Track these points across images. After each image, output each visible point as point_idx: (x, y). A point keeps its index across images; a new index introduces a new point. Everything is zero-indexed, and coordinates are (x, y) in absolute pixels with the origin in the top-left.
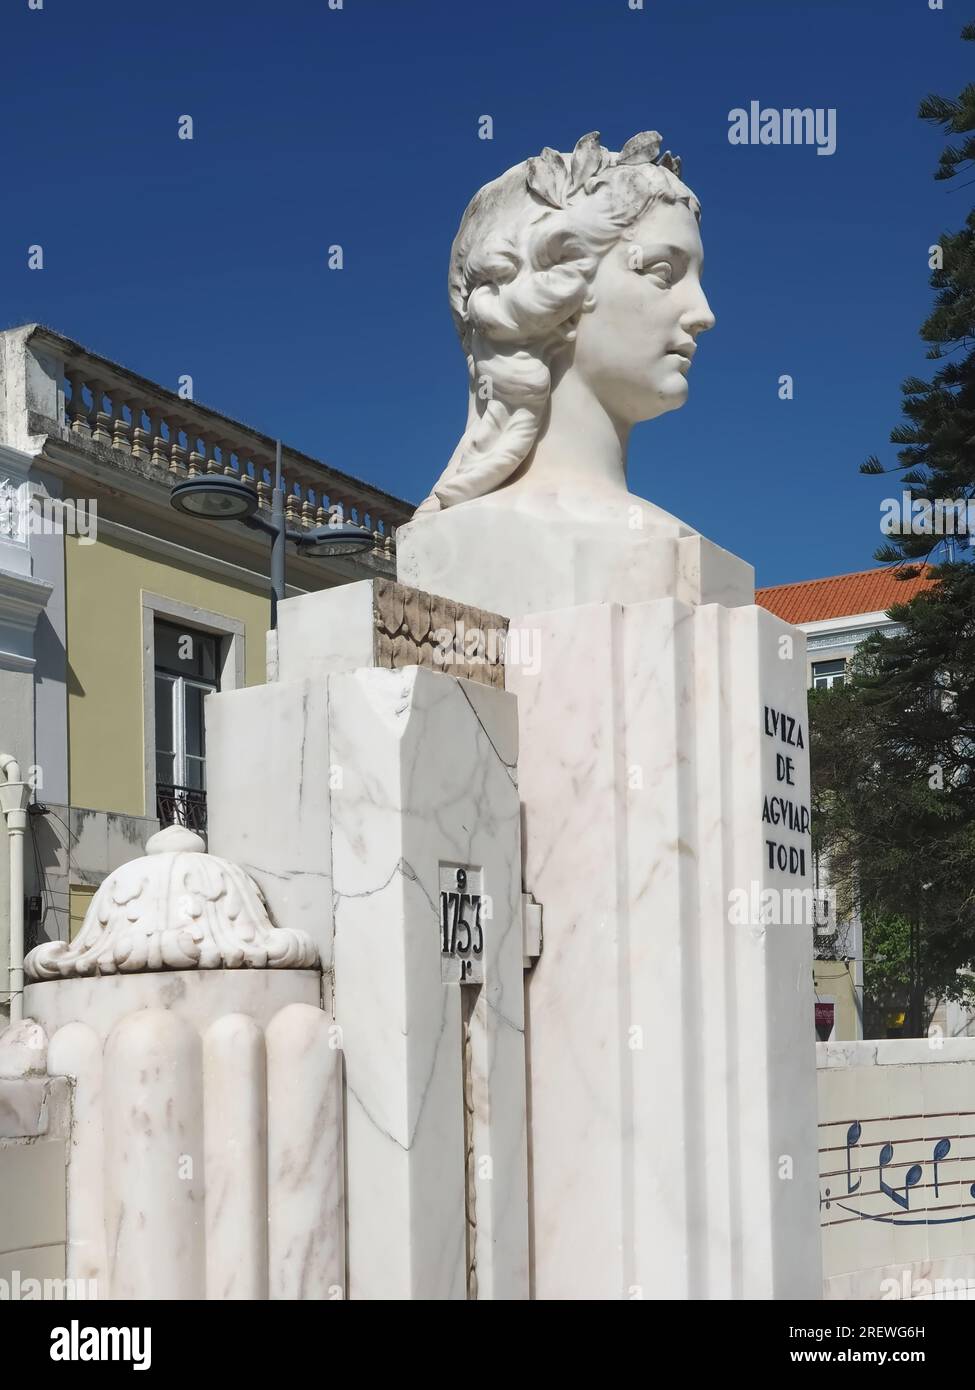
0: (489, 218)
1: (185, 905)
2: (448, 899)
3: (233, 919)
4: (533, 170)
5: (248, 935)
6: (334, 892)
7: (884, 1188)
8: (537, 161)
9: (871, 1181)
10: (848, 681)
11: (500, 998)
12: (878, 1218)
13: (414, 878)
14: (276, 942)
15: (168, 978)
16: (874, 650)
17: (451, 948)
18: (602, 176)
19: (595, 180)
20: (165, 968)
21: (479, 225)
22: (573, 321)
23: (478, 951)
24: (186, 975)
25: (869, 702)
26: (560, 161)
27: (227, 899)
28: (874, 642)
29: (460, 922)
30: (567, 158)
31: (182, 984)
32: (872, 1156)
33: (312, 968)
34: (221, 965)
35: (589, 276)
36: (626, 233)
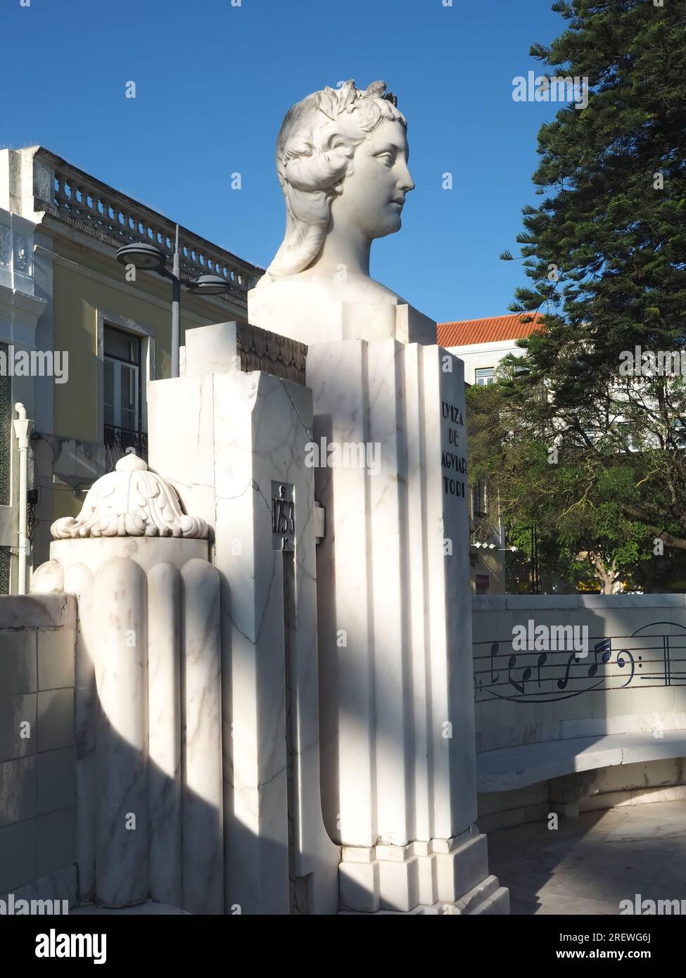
0: (297, 123)
1: (137, 500)
2: (276, 503)
3: (162, 509)
4: (320, 98)
5: (171, 519)
6: (216, 496)
7: (511, 681)
8: (322, 93)
9: (504, 677)
10: (495, 381)
11: (303, 560)
12: (508, 698)
13: (258, 490)
14: (184, 523)
15: (129, 540)
16: (509, 364)
17: (278, 531)
18: (357, 103)
19: (353, 106)
20: (127, 535)
21: (291, 127)
22: (341, 181)
23: (292, 533)
24: (138, 539)
25: (507, 396)
26: (334, 94)
27: (161, 496)
28: (510, 360)
29: (282, 516)
30: (338, 93)
31: (136, 544)
32: (503, 663)
33: (204, 538)
34: (156, 534)
35: (351, 157)
36: (368, 136)
